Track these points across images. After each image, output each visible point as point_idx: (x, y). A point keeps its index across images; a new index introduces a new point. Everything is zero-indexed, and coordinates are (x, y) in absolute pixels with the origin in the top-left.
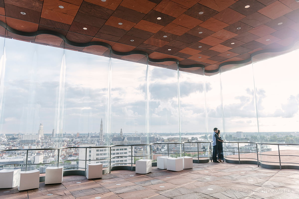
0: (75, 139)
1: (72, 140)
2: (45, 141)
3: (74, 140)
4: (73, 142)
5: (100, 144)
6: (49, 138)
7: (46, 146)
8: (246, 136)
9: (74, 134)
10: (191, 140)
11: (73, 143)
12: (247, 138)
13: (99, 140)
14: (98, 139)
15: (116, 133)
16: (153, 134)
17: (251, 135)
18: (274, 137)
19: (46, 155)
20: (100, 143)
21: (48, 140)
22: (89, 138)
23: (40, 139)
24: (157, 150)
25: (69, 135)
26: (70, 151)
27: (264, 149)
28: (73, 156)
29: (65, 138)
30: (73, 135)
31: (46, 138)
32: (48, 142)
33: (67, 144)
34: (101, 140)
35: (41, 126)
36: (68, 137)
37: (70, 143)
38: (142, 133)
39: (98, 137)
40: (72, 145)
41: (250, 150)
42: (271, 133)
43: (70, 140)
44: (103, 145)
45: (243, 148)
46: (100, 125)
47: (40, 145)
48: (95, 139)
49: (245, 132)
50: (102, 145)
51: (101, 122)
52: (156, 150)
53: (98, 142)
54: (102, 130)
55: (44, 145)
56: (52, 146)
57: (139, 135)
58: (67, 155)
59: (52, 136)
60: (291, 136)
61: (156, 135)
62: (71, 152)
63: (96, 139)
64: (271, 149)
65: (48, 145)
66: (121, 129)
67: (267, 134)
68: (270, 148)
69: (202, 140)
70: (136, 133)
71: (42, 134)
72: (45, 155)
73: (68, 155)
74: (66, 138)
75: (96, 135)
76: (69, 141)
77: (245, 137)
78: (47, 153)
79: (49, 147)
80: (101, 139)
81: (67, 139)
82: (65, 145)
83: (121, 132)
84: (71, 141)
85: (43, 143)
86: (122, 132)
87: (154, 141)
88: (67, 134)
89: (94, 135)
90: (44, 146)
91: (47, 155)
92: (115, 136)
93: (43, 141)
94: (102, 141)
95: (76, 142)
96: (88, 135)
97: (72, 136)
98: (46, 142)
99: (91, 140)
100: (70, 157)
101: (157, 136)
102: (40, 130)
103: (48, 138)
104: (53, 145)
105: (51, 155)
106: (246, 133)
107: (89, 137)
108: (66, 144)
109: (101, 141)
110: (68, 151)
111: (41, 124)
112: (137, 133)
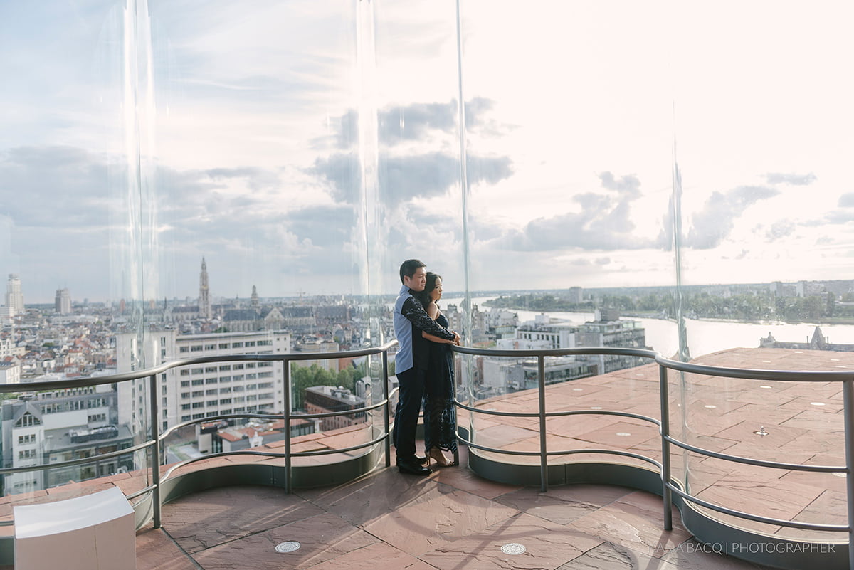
0: (117, 319)
1: (108, 321)
2: (31, 326)
3: (113, 320)
4: (110, 325)
5: (200, 329)
6: (43, 315)
7: (33, 340)
8: (590, 298)
9: (113, 304)
10: (446, 311)
11: (110, 328)
12: (592, 301)
13: (198, 317)
14: (195, 314)
15: (240, 297)
16: (343, 299)
17: (605, 296)
18: (652, 298)
19: (31, 366)
20: (201, 325)
21: (42, 322)
22: (168, 313)
23: (11, 321)
24: (353, 341)
25: (101, 306)
26: (100, 353)
27: (624, 330)
28: (107, 367)
29: (83, 316)
30: (109, 306)
31: (34, 317)
32: (40, 328)
33: (91, 333)
34: (206, 318)
35: (14, 282)
36: (96, 313)
37: (101, 330)
38: (321, 297)
39: (197, 309)
40: (107, 334)
41: (601, 332)
42: (644, 290)
43: (101, 320)
44: (212, 332)
45: (582, 329)
46: (199, 276)
47: (11, 338)
48: (185, 315)
49: (587, 287)
50: (206, 333)
51: (202, 268)
52: (351, 342)
53: (196, 324)
54: (207, 290)
55: (26, 336)
56: (56, 340)
57: (312, 302)
58: (91, 364)
59: (54, 310)
60: (705, 295)
61: (352, 302)
62: (104, 354)
63: (190, 315)
64: (644, 329)
65: (40, 336)
66: (254, 287)
67: (636, 291)
68: (643, 327)
69: (486, 311)
70: (303, 295)
71: (20, 307)
72: (28, 367)
73: (94, 365)
74: (87, 314)
75: (190, 305)
76: (98, 322)
77: (586, 301)
78: (34, 361)
79: (42, 341)
80: (204, 315)
81: (90, 317)
82: (84, 336)
83: (254, 294)
84: (104, 322)
85: (24, 331)
86: (256, 294)
87: (345, 317)
88: (90, 304)
89: (183, 306)
90: (27, 341)
91: (34, 367)
92: (238, 307)
93: (22, 326)
94: (208, 320)
95: (119, 325)
96: (165, 305)
97: (107, 309)
98: (34, 329)
99: (175, 319)
100: (101, 370)
101: (354, 305)
102: (11, 292)
103: (40, 316)
104: (56, 336)
105: (52, 366)
106: (591, 290)
107: (167, 311)
108: (88, 332)
109: (203, 320)
110: (92, 354)
111: (11, 277)
112: (305, 295)
